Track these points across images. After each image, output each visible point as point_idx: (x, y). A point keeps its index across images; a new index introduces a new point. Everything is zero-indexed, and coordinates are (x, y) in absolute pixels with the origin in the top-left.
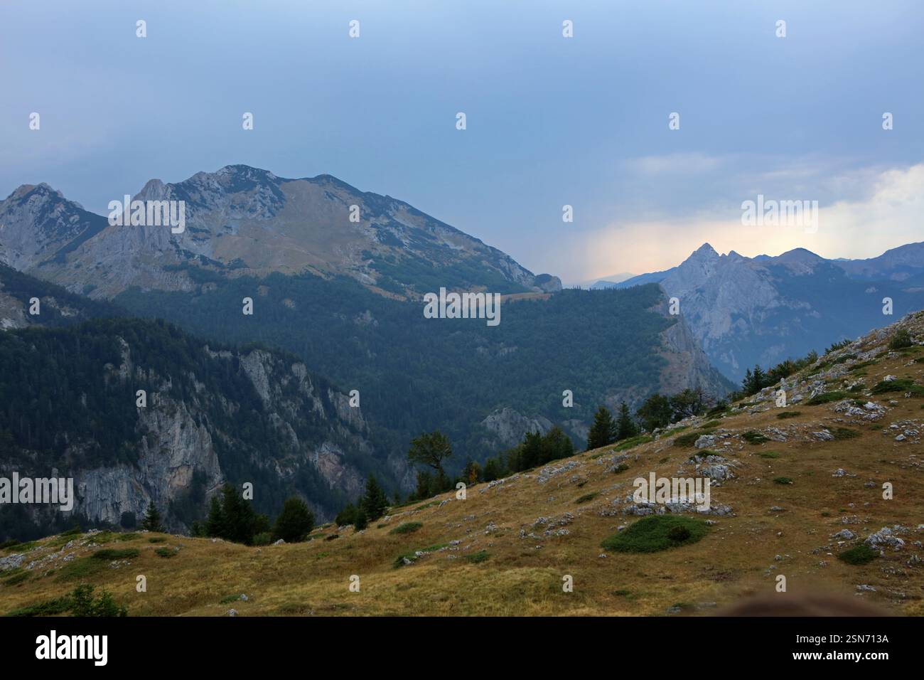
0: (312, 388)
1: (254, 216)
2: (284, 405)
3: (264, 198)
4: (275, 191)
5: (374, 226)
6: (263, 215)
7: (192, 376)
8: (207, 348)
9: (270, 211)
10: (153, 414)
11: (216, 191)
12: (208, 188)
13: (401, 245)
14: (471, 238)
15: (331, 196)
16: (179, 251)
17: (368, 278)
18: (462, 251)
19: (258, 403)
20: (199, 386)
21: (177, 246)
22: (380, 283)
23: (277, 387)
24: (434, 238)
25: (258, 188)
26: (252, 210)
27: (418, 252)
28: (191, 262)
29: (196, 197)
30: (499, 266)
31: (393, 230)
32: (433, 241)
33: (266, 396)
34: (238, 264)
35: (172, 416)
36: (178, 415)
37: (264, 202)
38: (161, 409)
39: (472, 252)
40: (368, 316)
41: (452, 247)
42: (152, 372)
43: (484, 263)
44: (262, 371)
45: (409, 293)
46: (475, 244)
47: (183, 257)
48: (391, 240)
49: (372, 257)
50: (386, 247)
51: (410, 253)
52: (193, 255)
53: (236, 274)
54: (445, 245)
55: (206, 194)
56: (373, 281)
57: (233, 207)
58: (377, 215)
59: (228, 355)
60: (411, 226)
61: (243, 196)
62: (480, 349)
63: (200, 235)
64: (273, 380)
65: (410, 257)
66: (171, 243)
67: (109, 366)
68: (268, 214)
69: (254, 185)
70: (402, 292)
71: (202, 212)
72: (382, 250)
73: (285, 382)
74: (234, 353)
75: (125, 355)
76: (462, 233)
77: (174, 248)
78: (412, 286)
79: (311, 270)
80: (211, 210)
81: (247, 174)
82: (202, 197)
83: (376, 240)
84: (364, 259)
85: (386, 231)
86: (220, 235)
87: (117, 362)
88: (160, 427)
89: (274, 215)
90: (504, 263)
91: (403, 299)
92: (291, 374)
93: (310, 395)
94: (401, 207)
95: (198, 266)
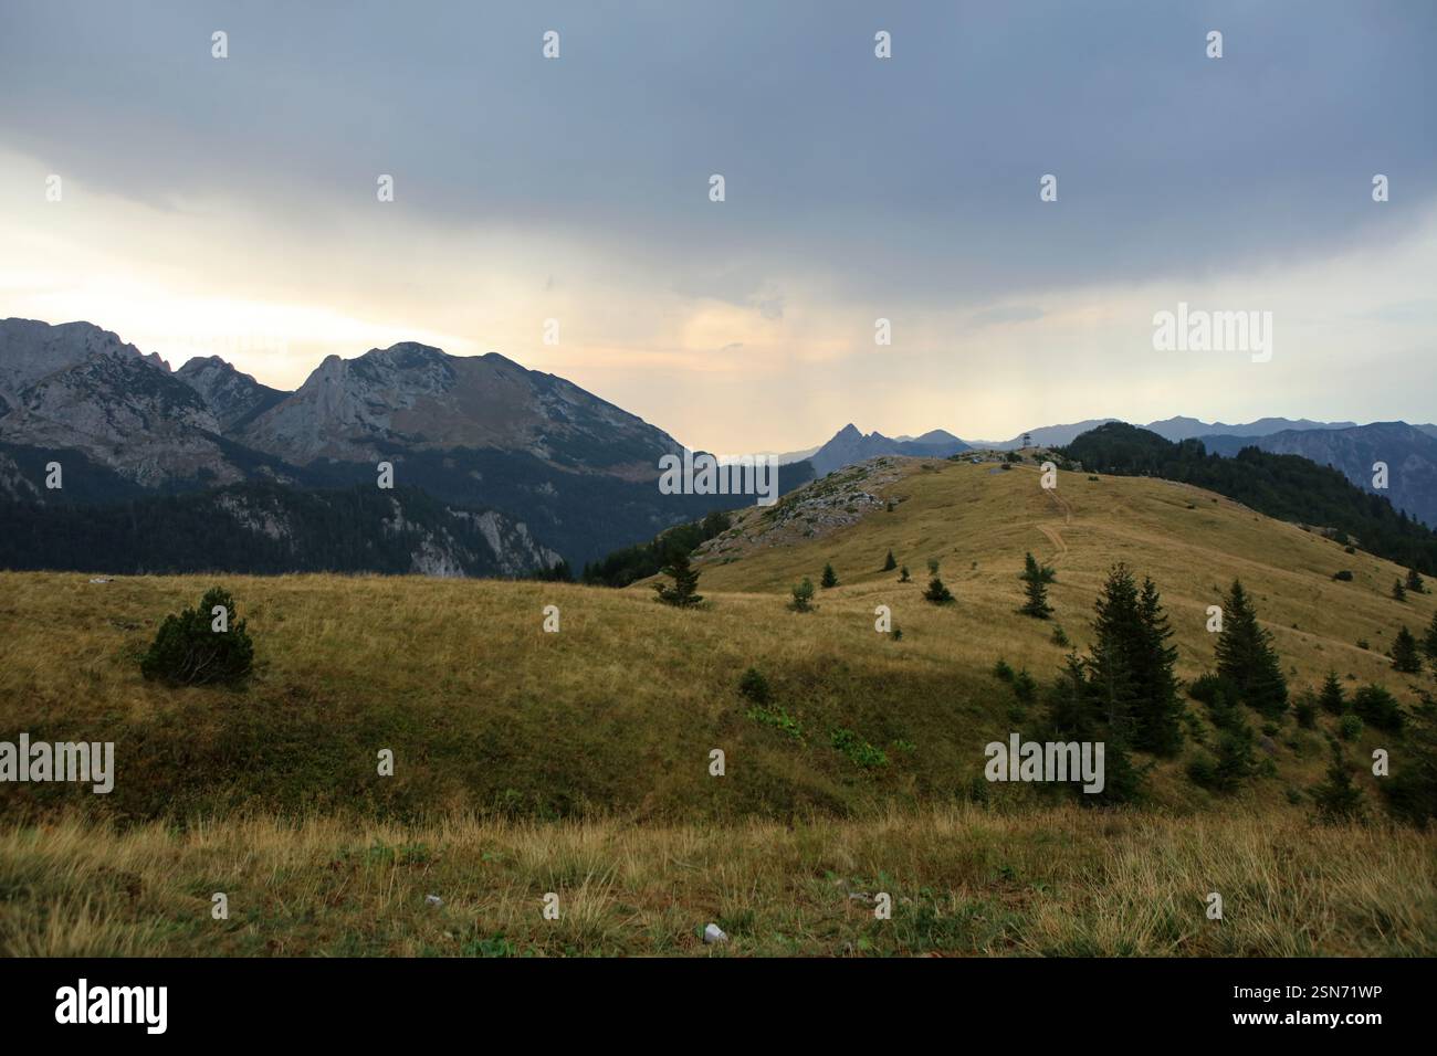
0: (532, 544)
1: (428, 392)
2: (511, 556)
3: (438, 375)
4: (447, 368)
5: (543, 403)
6: (437, 392)
7: (444, 530)
8: (448, 508)
9: (443, 387)
10: (425, 559)
11: (390, 367)
12: (382, 364)
13: (568, 422)
14: (633, 416)
15: (501, 374)
16: (364, 425)
17: (542, 453)
18: (625, 428)
19: (491, 553)
20: (451, 539)
21: (362, 420)
22: (554, 458)
23: (506, 542)
24: (597, 416)
25: (431, 365)
26: (426, 386)
27: (585, 429)
28: (376, 435)
29: (371, 372)
30: (659, 443)
31: (560, 408)
32: (594, 418)
33: (498, 549)
34: (419, 438)
35: (439, 560)
36: (443, 560)
37: (438, 378)
38: (430, 554)
39: (633, 429)
40: (549, 488)
41: (614, 423)
42: (418, 525)
43: (646, 440)
44: (495, 529)
45: (581, 467)
46: (636, 422)
47: (368, 429)
48: (558, 417)
49: (545, 433)
50: (556, 424)
51: (577, 430)
52: (378, 429)
53: (421, 447)
54: (608, 422)
55: (381, 370)
56: (546, 455)
57: (407, 383)
58: (544, 393)
59: (465, 515)
60: (575, 403)
61: (417, 372)
62: (654, 518)
63: (378, 409)
64: (503, 536)
65: (578, 433)
66: (356, 416)
67: (385, 520)
68: (441, 390)
69: (428, 362)
70: (576, 467)
71: (378, 387)
72: (551, 427)
73: (512, 538)
74: (471, 514)
75: (397, 511)
76: (622, 411)
77: (359, 423)
78: (582, 460)
79: (492, 445)
80: (386, 385)
81: (419, 351)
82: (377, 374)
83: (546, 416)
84: (536, 435)
85: (555, 409)
86: (396, 410)
87: (392, 517)
88: (430, 569)
89: (447, 391)
90: (662, 440)
91: (577, 473)
92: (517, 532)
93: (531, 550)
94: (564, 385)
95: (383, 439)
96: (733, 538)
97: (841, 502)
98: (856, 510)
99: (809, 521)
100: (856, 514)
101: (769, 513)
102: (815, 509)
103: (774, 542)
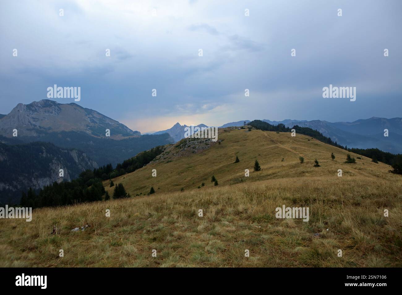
0: (88, 159)
1: (52, 114)
2: (81, 163)
3: (55, 109)
4: (58, 107)
5: (89, 118)
6: (55, 114)
7: (60, 156)
8: (61, 149)
9: (57, 113)
10: (54, 165)
11: (40, 107)
12: (37, 106)
13: (97, 123)
14: (115, 121)
15: (75, 109)
16: (31, 125)
17: (89, 132)
18: (113, 125)
19: (75, 163)
20: (62, 159)
21: (31, 123)
22: (92, 134)
23: (80, 159)
24: (105, 121)
25: (53, 106)
26: (52, 113)
27: (102, 125)
28: (36, 128)
29: (33, 109)
30: (124, 129)
31: (94, 119)
32: (104, 122)
33: (77, 161)
34: (50, 128)
35: (58, 165)
36: (60, 165)
37: (55, 110)
38: (55, 164)
39: (116, 125)
40: (91, 142)
41: (110, 123)
42: (51, 155)
43: (120, 128)
44: (76, 155)
45: (101, 136)
46: (117, 123)
47: (33, 126)
48: (93, 122)
49: (89, 126)
50: (93, 124)
51: (99, 125)
52: (36, 126)
53: (51, 131)
54: (108, 123)
55: (36, 108)
56: (90, 133)
57: (45, 112)
58: (89, 115)
59: (66, 151)
60: (99, 118)
61: (48, 109)
62: (123, 151)
63: (36, 120)
64: (79, 157)
65: (100, 126)
66: (29, 122)
67: (40, 154)
68: (57, 114)
69: (52, 106)
70: (99, 136)
71: (36, 113)
72: (92, 124)
73: (81, 158)
74: (68, 150)
75: (44, 151)
76: (113, 120)
77: (30, 124)
78: (101, 134)
79: (73, 130)
80: (38, 112)
81: (49, 102)
82: (35, 109)
83: (90, 121)
84: (87, 127)
85: (92, 119)
86: (42, 120)
87: (42, 153)
88: (55, 168)
89: (58, 114)
90: (125, 128)
91: (100, 138)
92: (83, 156)
93: (87, 161)
94: (95, 112)
95: (38, 129)
96: (167, 154)
97: (203, 142)
98: (209, 144)
99: (193, 148)
100: (208, 145)
101: (177, 146)
102: (194, 144)
103: (182, 155)
